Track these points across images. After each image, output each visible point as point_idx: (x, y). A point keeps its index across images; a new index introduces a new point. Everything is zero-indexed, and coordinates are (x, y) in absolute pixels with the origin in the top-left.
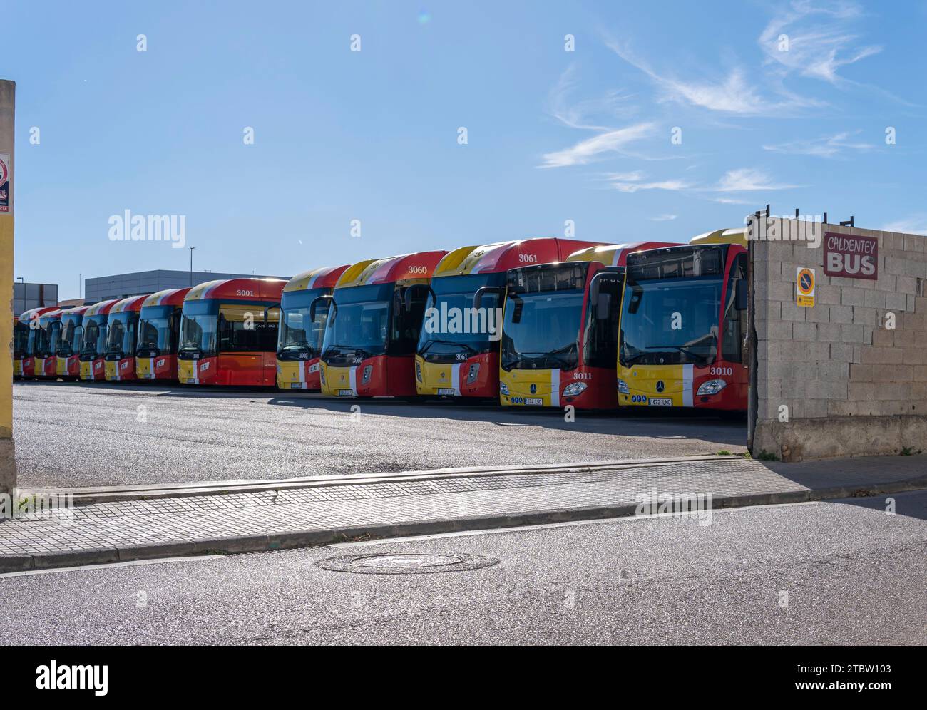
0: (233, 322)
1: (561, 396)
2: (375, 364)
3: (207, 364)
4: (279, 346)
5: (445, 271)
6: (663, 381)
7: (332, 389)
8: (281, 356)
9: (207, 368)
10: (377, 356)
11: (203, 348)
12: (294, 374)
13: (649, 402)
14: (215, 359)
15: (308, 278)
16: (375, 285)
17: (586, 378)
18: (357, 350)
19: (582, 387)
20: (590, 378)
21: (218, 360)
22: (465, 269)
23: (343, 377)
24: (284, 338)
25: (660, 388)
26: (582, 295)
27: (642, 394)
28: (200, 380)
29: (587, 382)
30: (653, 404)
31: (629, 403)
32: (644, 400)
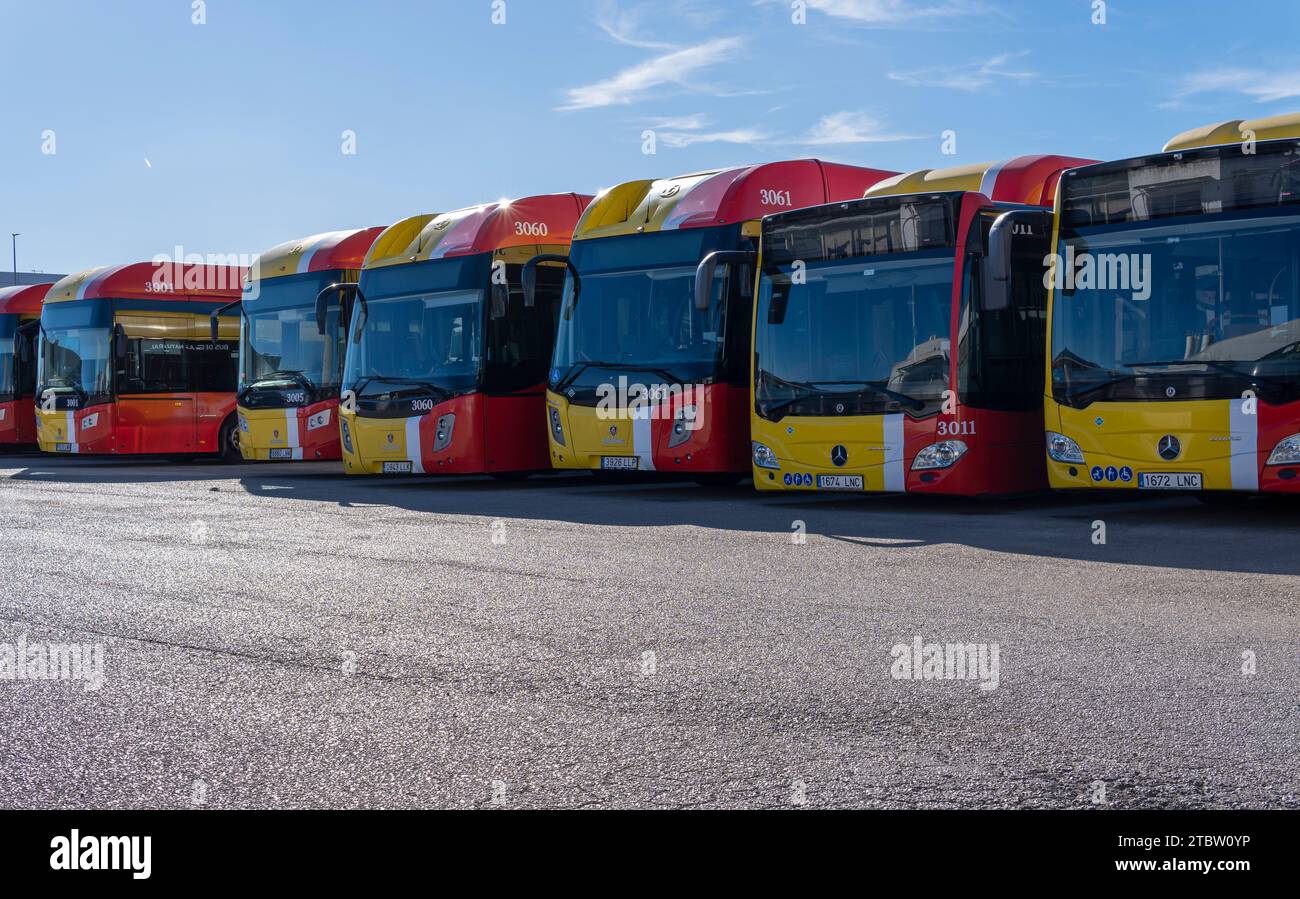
0: (140, 340)
1: (908, 471)
2: (458, 411)
3: (95, 417)
4: (240, 381)
5: (599, 227)
7: (368, 462)
8: (247, 399)
9: (95, 423)
10: (461, 395)
11: (86, 387)
12: (276, 433)
13: (1140, 480)
14: (109, 407)
15: (297, 254)
16: (449, 259)
17: (965, 432)
18: (423, 384)
19: (957, 449)
20: (973, 432)
21: (114, 409)
22: (647, 221)
23: (391, 438)
24: (249, 366)
25: (1169, 449)
26: (950, 260)
27: (1118, 464)
28: (82, 446)
29: (967, 439)
30: (1150, 485)
31: (1084, 482)
32: (1126, 477)
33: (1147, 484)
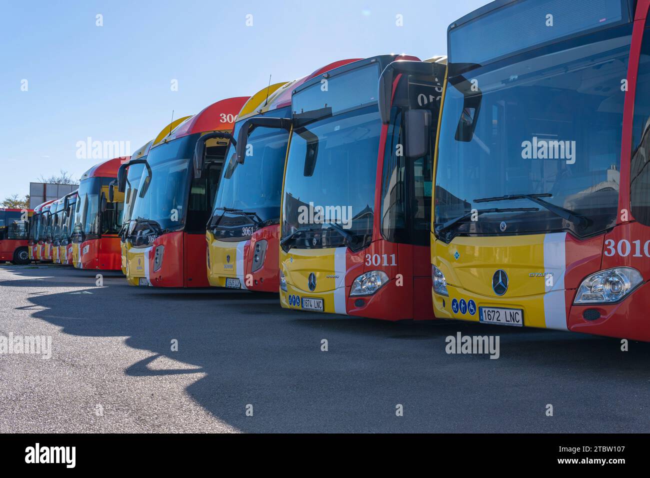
6: (504, 269)
10: (171, 232)
13: (481, 314)
14: (96, 242)
16: (177, 139)
20: (394, 264)
21: (99, 243)
22: (265, 105)
25: (500, 284)
27: (467, 296)
29: (387, 270)
30: (488, 320)
31: (447, 313)
32: (472, 310)
33: (486, 320)
